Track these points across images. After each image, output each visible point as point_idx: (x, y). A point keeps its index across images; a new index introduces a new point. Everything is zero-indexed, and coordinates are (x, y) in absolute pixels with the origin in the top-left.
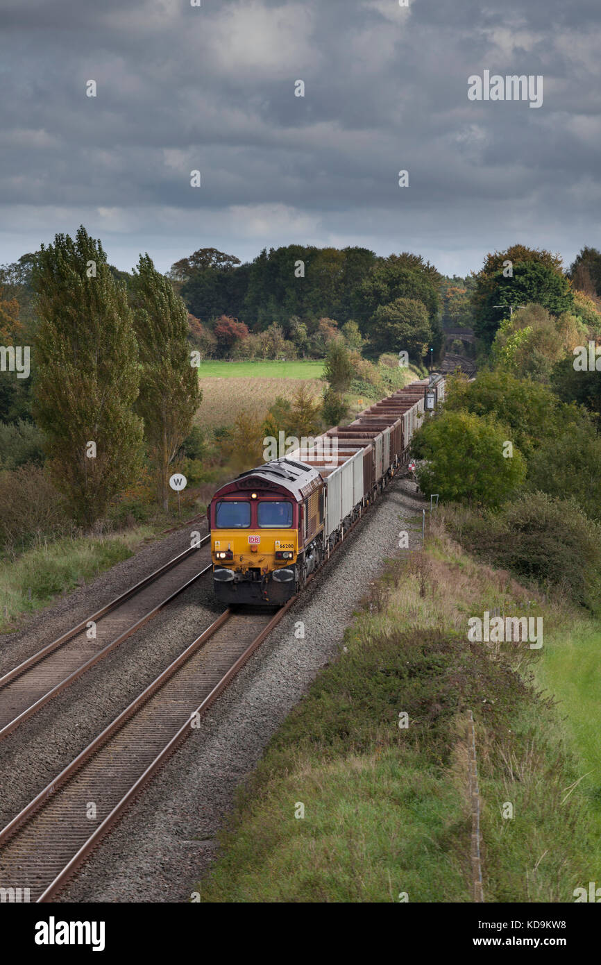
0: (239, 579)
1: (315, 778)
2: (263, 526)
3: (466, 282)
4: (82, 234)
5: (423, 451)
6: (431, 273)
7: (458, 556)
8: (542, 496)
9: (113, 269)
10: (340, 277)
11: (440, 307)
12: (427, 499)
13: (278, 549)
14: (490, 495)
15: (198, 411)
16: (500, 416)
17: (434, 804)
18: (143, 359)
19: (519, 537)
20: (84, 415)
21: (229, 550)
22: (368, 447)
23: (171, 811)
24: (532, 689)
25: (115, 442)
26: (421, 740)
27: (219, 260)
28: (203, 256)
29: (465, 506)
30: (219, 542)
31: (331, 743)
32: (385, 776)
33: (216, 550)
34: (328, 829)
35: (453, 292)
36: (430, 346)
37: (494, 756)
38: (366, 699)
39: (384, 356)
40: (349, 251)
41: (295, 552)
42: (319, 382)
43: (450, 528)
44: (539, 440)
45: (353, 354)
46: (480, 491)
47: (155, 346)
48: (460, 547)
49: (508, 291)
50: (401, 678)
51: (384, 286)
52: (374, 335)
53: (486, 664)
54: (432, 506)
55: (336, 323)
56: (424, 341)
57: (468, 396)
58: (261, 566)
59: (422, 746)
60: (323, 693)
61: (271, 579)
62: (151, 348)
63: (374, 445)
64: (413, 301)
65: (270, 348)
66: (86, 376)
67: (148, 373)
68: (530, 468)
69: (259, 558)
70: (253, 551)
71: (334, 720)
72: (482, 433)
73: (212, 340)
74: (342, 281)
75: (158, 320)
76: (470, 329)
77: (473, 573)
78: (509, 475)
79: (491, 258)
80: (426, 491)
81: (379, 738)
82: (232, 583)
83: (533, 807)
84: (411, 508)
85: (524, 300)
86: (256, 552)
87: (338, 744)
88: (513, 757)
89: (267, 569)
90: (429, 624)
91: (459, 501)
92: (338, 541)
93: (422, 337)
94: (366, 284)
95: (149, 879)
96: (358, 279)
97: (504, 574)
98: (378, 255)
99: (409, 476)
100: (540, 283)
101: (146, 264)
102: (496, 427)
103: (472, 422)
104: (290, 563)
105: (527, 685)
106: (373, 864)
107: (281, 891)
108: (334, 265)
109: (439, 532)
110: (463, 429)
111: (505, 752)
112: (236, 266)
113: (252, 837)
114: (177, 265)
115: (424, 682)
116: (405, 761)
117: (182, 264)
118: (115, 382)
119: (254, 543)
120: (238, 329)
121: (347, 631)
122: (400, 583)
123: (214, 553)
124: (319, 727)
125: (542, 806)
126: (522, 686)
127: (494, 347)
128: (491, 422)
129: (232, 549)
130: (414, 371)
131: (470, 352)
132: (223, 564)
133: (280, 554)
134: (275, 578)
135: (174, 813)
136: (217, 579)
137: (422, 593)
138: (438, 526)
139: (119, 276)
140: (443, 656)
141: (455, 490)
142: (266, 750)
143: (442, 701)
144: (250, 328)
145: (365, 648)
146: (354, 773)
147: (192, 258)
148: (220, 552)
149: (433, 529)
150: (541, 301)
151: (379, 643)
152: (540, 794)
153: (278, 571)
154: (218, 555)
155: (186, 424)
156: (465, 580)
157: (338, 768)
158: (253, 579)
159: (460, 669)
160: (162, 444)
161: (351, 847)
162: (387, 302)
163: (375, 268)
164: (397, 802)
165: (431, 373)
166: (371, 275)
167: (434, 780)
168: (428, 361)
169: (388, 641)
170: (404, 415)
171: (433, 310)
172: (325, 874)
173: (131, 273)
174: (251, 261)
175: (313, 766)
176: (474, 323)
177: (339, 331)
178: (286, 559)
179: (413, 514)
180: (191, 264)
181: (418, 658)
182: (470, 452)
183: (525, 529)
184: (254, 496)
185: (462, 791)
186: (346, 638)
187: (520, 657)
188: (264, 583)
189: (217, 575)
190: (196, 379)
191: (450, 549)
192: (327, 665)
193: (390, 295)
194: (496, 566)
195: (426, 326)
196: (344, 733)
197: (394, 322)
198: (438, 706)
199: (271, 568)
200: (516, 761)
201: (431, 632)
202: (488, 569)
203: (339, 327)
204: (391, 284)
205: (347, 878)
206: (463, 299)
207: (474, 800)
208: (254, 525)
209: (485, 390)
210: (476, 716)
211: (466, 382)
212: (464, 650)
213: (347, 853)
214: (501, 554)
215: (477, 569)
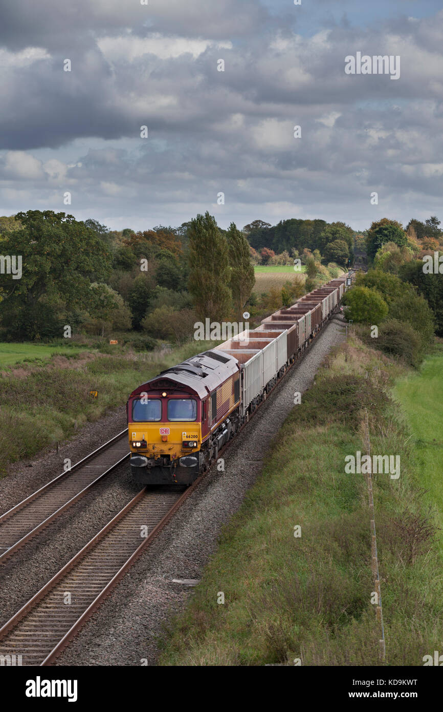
0: (152, 465)
1: (303, 436)
2: (172, 420)
3: (364, 233)
4: (207, 214)
5: (346, 302)
6: (349, 230)
7: (361, 345)
8: (395, 320)
9: (219, 229)
10: (312, 232)
11: (353, 243)
12: (348, 322)
13: (185, 439)
14: (374, 320)
15: (254, 286)
16: (378, 288)
17: (351, 446)
18: (232, 265)
19: (386, 337)
20: (208, 289)
21: (143, 440)
22: (294, 326)
23: (244, 449)
24: (391, 399)
25: (220, 300)
26: (346, 420)
27: (263, 225)
28: (256, 223)
29: (363, 325)
30: (135, 433)
31: (309, 421)
32: (331, 435)
33: (133, 440)
34: (309, 456)
35: (358, 238)
36: (349, 259)
37: (376, 427)
38: (323, 403)
39: (330, 263)
40: (316, 221)
41: (199, 441)
42: (304, 275)
43: (357, 333)
44: (394, 298)
45: (317, 263)
46: (369, 319)
47: (237, 260)
48: (361, 342)
49: (381, 237)
50: (338, 395)
51: (330, 235)
52: (326, 255)
53: (372, 389)
54: (350, 325)
55: (311, 250)
56: (346, 258)
57: (364, 280)
58: (171, 453)
59: (346, 423)
60: (306, 401)
61: (178, 465)
62: (235, 261)
63: (298, 324)
64: (342, 241)
65: (284, 261)
66: (209, 273)
67: (234, 271)
68: (390, 309)
69: (169, 446)
70: (164, 441)
71: (310, 412)
72: (370, 295)
73: (260, 257)
74: (313, 233)
75: (238, 249)
76: (365, 252)
77: (367, 352)
78: (381, 312)
79: (373, 224)
80: (347, 319)
81: (329, 420)
82: (146, 468)
83: (392, 447)
84: (341, 326)
85: (387, 241)
86: (166, 441)
87: (312, 421)
88: (384, 427)
89: (175, 456)
90: (349, 373)
91: (361, 323)
92: (262, 401)
93: (346, 256)
94: (323, 234)
95: (236, 477)
96: (319, 232)
97: (379, 352)
98: (327, 222)
99: (340, 312)
100: (394, 233)
101: (233, 227)
102: (376, 293)
103: (366, 290)
104: (194, 451)
105: (389, 398)
106: (327, 471)
107: (289, 482)
108: (310, 227)
109: (353, 335)
110: (362, 293)
111: (380, 425)
112: (269, 227)
113: (277, 460)
114: (246, 227)
115: (347, 396)
116: (339, 429)
117: (248, 226)
118: (221, 275)
119: (165, 434)
120: (270, 253)
121: (315, 376)
122: (337, 356)
123: (132, 442)
124: (304, 415)
125: (395, 447)
126: (387, 398)
127: (375, 260)
128: (374, 290)
129: (146, 439)
130: (342, 269)
131: (365, 262)
132: (138, 452)
133: (186, 443)
134: (181, 464)
135: (245, 450)
136: (133, 465)
137: (346, 360)
138: (352, 333)
139: (223, 232)
140: (355, 386)
141: (359, 318)
142: (283, 424)
143: (354, 404)
144: (275, 253)
145: (323, 383)
146: (318, 433)
147: (252, 224)
148: (136, 442)
149: (350, 334)
150: (394, 241)
151: (329, 381)
152: (395, 442)
153: (184, 458)
154: (134, 444)
155: (250, 292)
156: (363, 355)
157: (312, 432)
158: (164, 465)
159: (362, 391)
160: (240, 299)
161: (317, 464)
162: (331, 242)
163: (326, 228)
164: (336, 445)
165: (349, 270)
166: (325, 231)
167: (351, 436)
168: (348, 266)
169: (333, 380)
170: (323, 301)
171: (350, 245)
172: (307, 475)
173: (227, 230)
174: (276, 225)
175: (302, 431)
176: (367, 250)
177: (312, 254)
178: (191, 447)
179: (342, 328)
180: (251, 227)
181: (345, 387)
182: (365, 303)
183: (388, 334)
184: (164, 394)
185: (363, 441)
186: (315, 379)
187: (386, 386)
188: (173, 467)
189: (133, 461)
190: (253, 273)
191: (357, 342)
192: (307, 390)
193: (333, 239)
194: (376, 349)
195: (347, 251)
196: (314, 417)
197: (334, 250)
198: (353, 406)
199: (179, 455)
200: (385, 429)
201: (350, 376)
202: (373, 350)
203: (312, 252)
204: (333, 234)
205: (316, 476)
206: (362, 240)
207: (367, 444)
208: (165, 418)
209: (371, 277)
210: (369, 411)
211: (363, 274)
212: (363, 384)
213: (316, 466)
214: (378, 344)
215: (369, 350)
